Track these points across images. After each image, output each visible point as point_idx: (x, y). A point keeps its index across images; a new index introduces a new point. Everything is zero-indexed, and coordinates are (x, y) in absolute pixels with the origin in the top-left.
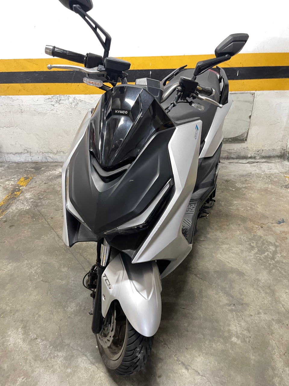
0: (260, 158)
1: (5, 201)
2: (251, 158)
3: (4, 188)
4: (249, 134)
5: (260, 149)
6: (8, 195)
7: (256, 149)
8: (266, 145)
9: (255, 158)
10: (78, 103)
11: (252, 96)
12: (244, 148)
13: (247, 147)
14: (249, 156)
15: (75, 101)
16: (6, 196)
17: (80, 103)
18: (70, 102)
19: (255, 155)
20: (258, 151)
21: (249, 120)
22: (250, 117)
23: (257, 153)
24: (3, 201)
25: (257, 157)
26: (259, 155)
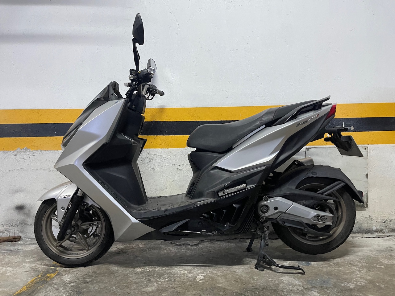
0: (389, 231)
1: (29, 286)
2: (376, 231)
3: (33, 269)
4: (369, 198)
5: (387, 218)
6: (36, 278)
7: (382, 218)
8: (393, 213)
9: (382, 231)
10: (152, 159)
11: (365, 150)
12: (366, 218)
13: (370, 216)
14: (374, 228)
15: (149, 156)
16: (33, 279)
17: (155, 158)
18: (142, 158)
19: (381, 227)
20: (385, 222)
21: (366, 179)
22: (367, 175)
23: (384, 223)
24: (26, 285)
25: (384, 231)
26: (387, 227)
